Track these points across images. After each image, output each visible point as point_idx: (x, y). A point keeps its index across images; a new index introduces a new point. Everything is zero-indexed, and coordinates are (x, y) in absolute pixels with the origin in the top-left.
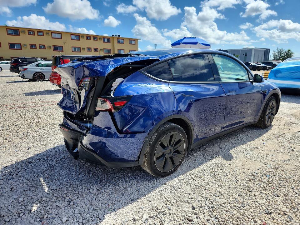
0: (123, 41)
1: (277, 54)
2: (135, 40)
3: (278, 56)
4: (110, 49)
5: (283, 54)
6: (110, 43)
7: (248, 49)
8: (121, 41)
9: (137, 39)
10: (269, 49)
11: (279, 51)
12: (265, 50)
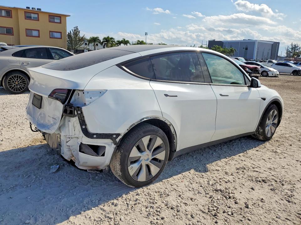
0: (36, 16)
1: (290, 50)
2: (60, 16)
3: (291, 53)
4: (12, 28)
5: (297, 50)
6: (11, 17)
7: (249, 41)
8: (33, 15)
9: (66, 16)
10: (279, 43)
11: (294, 46)
12: (272, 43)
